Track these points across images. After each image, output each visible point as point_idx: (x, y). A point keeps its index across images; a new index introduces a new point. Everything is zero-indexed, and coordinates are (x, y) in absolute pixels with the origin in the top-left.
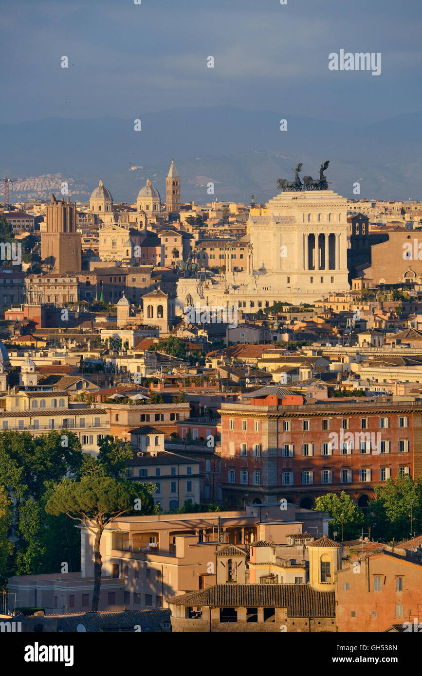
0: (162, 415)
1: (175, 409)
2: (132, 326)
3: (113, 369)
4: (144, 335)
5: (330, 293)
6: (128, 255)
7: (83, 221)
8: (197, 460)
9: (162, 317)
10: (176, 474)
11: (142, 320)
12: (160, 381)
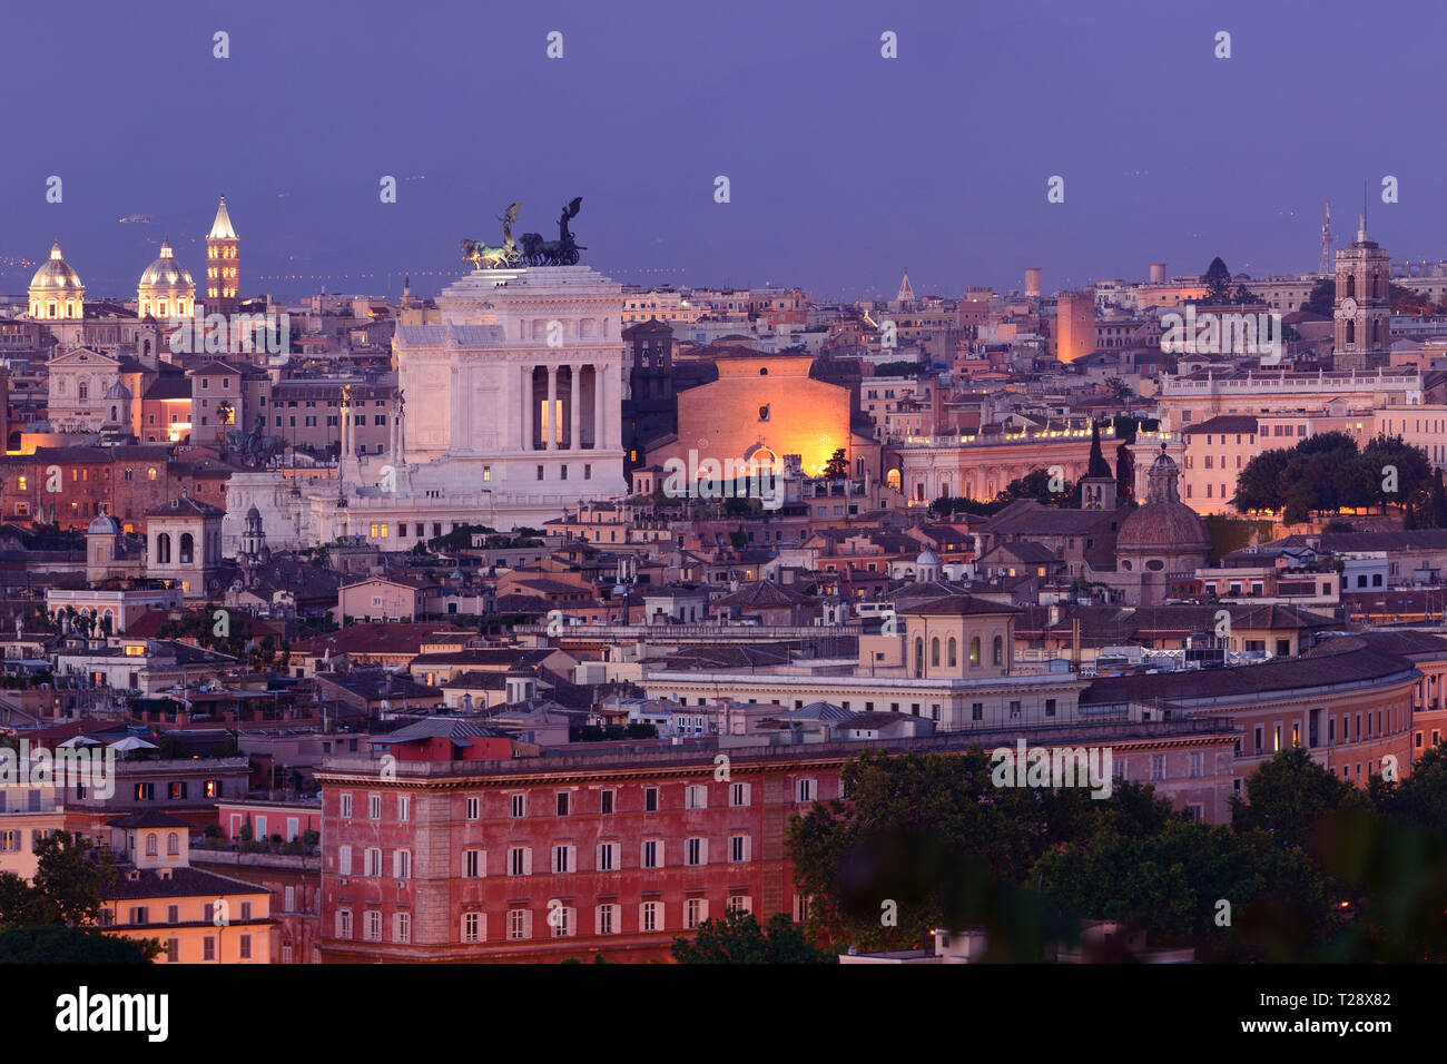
0: (184, 786)
1: (215, 770)
2: (121, 582)
3: (72, 680)
4: (148, 602)
5: (581, 502)
6: (114, 418)
7: (14, 340)
8: (266, 885)
9: (191, 560)
11: (144, 568)
12: (182, 707)
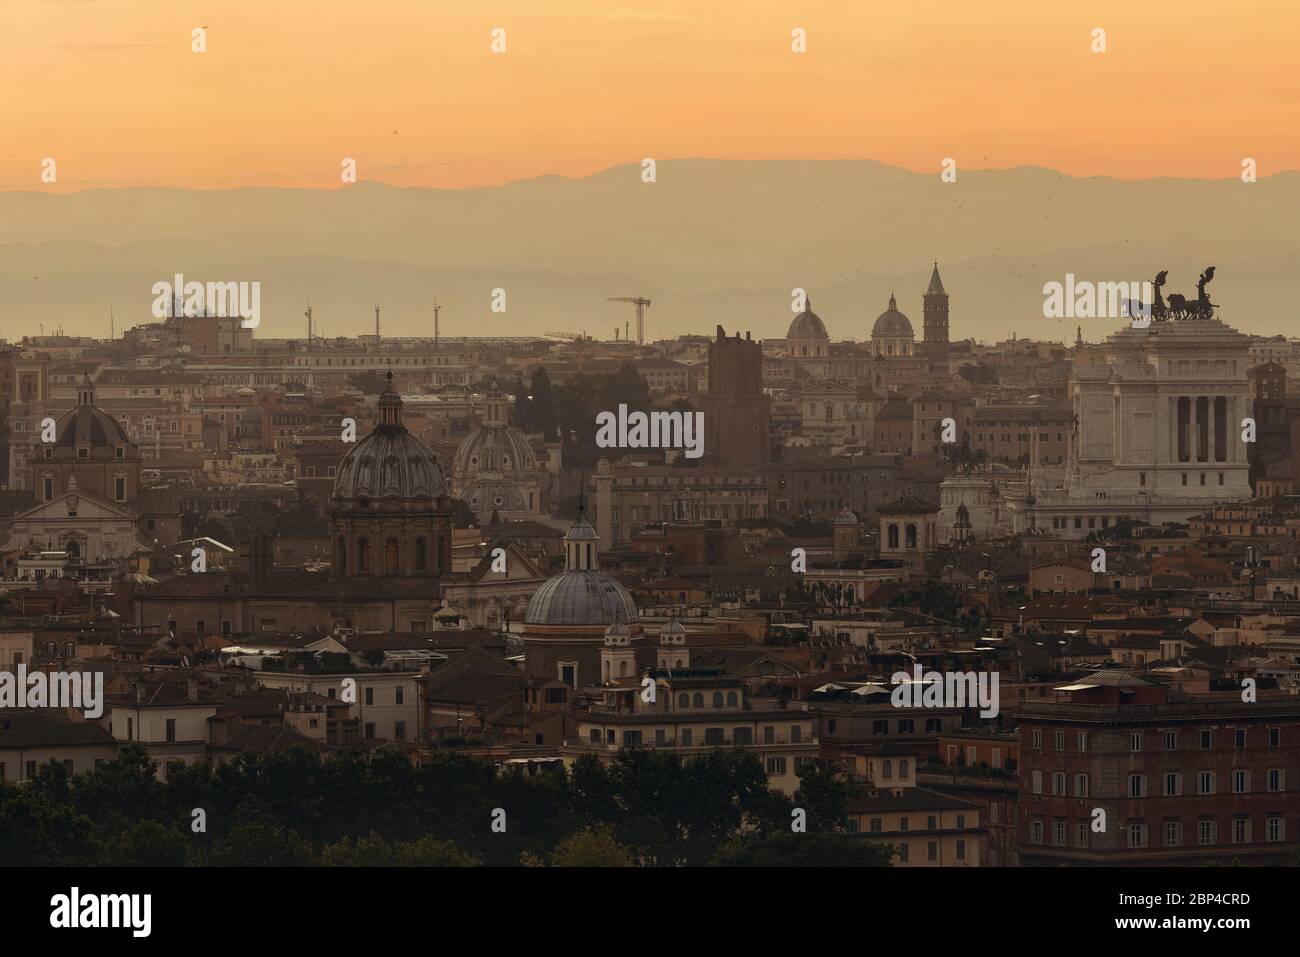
0: (912, 723)
1: (935, 711)
2: (860, 563)
3: (823, 639)
4: (881, 578)
5: (1216, 503)
6: (854, 435)
7: (775, 374)
8: (976, 801)
9: (914, 545)
10: (938, 828)
11: (878, 552)
12: (909, 661)
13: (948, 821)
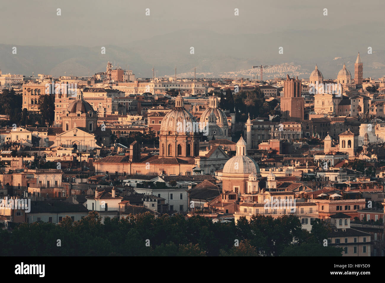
0: (349, 207)
1: (357, 202)
2: (333, 153)
3: (321, 179)
6: (331, 110)
7: (305, 91)
8: (369, 233)
9: (350, 147)
10: (357, 242)
11: (338, 149)
12: (348, 186)
13: (361, 240)
